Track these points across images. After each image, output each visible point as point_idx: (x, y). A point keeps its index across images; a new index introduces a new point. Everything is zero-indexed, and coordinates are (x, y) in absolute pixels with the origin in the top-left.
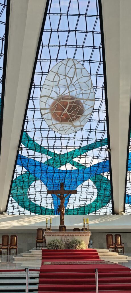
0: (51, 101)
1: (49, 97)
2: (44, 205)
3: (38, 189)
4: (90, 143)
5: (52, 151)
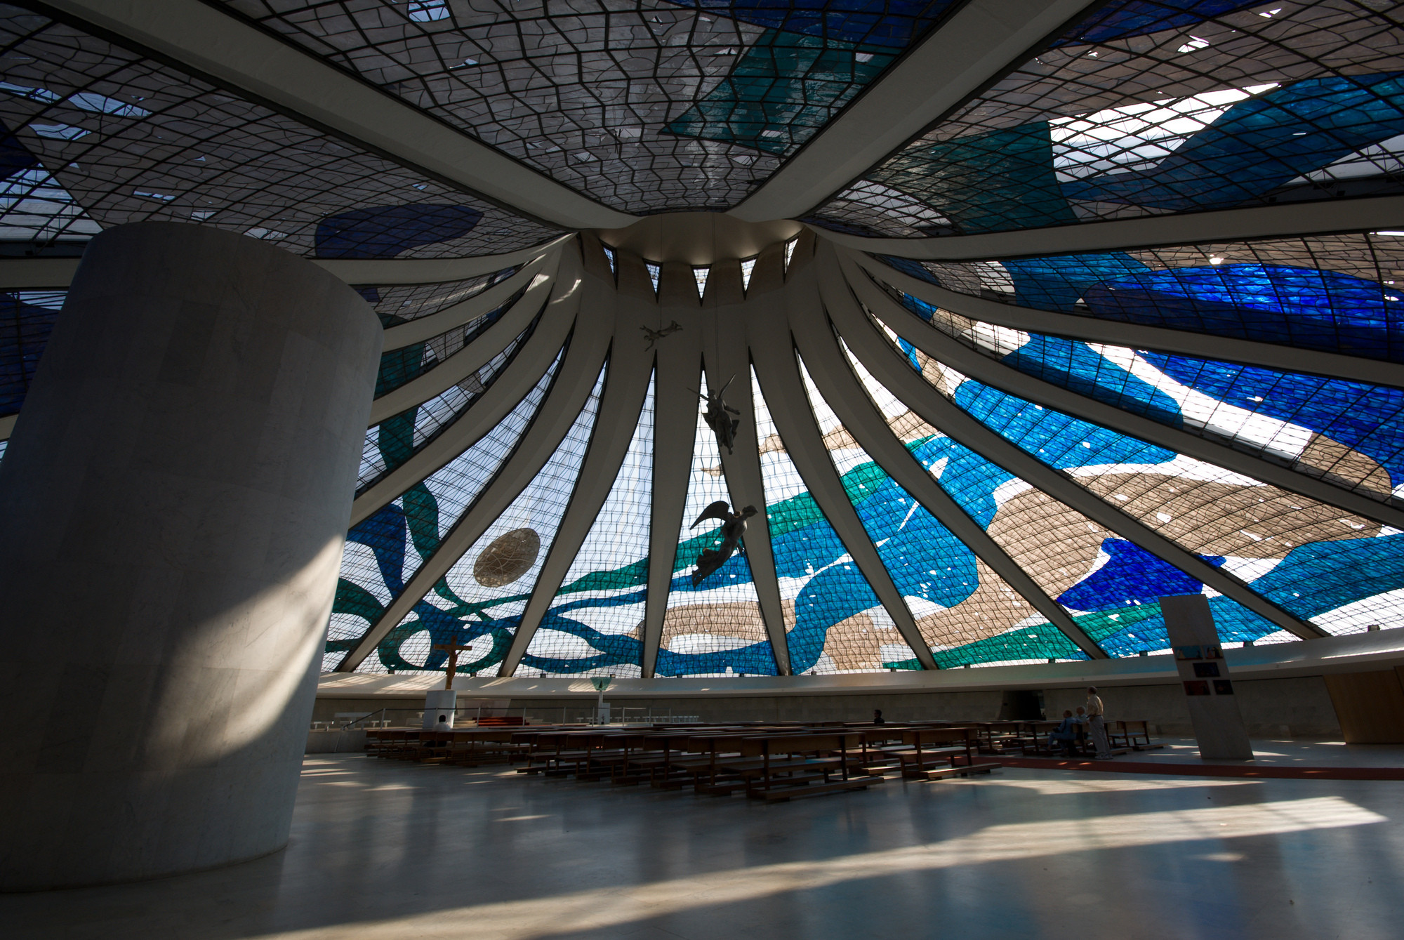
2: (412, 660)
3: (418, 641)
5: (462, 599)
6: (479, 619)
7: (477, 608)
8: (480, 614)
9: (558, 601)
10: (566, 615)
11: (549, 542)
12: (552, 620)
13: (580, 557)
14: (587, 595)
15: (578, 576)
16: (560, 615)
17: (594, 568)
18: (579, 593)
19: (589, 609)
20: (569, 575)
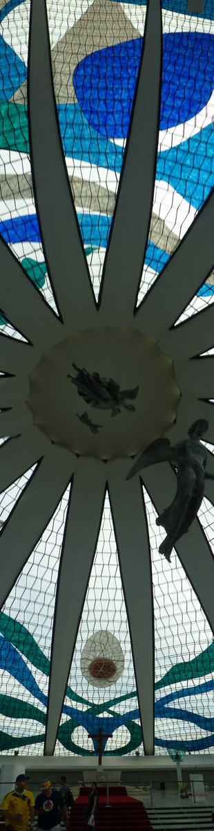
0: (89, 663)
1: (87, 659)
2: (86, 748)
3: (81, 734)
4: (122, 695)
5: (91, 701)
6: (111, 716)
7: (105, 707)
8: (110, 712)
9: (160, 694)
10: (171, 705)
11: (129, 647)
12: (161, 710)
13: (158, 654)
14: (179, 686)
15: (164, 672)
16: (166, 706)
17: (175, 662)
18: (173, 686)
19: (187, 698)
20: (157, 672)
